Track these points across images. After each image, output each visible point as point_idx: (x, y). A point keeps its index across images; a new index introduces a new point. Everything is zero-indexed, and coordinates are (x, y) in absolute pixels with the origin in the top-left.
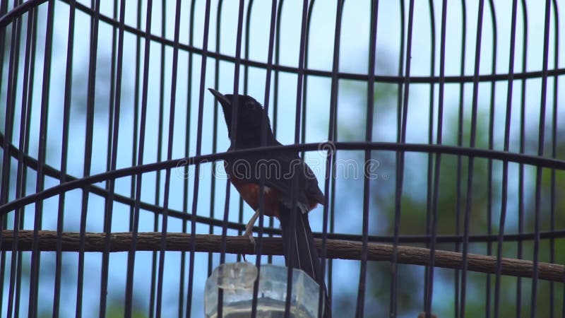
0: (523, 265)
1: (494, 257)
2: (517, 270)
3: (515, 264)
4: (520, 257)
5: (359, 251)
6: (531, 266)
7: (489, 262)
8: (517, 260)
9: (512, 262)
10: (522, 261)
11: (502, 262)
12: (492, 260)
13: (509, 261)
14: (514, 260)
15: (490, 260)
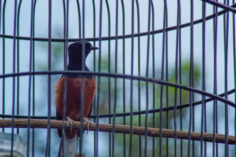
0: (126, 128)
1: (112, 124)
2: (123, 130)
3: (122, 128)
4: (124, 124)
5: (46, 124)
6: (129, 128)
7: (109, 127)
8: (123, 126)
9: (120, 127)
10: (126, 126)
11: (116, 127)
12: (111, 126)
13: (119, 126)
14: (121, 126)
15: (110, 126)
